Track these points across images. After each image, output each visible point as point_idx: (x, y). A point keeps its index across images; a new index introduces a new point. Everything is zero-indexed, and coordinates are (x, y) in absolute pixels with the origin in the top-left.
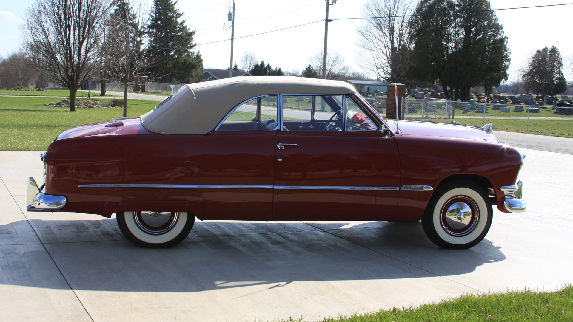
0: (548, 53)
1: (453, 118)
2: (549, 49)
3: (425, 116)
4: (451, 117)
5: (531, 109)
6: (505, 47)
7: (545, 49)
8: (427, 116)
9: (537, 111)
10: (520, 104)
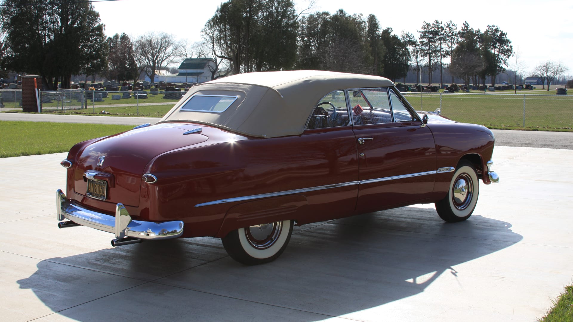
0: (119, 40)
1: (86, 108)
2: (120, 36)
3: (61, 108)
4: (84, 107)
5: (139, 95)
6: (103, 35)
7: (116, 36)
8: (62, 108)
9: (145, 97)
10: (128, 91)
